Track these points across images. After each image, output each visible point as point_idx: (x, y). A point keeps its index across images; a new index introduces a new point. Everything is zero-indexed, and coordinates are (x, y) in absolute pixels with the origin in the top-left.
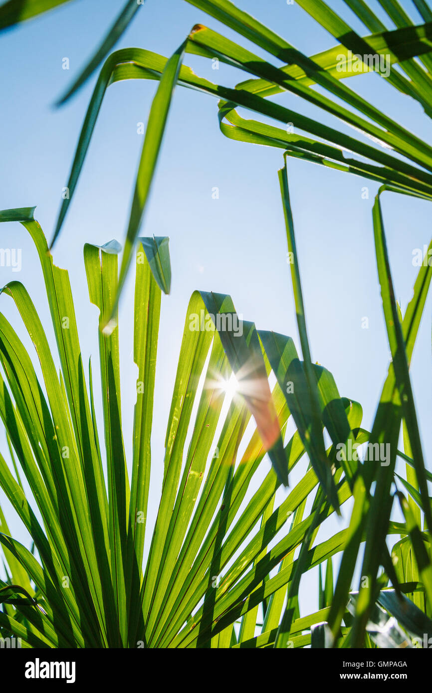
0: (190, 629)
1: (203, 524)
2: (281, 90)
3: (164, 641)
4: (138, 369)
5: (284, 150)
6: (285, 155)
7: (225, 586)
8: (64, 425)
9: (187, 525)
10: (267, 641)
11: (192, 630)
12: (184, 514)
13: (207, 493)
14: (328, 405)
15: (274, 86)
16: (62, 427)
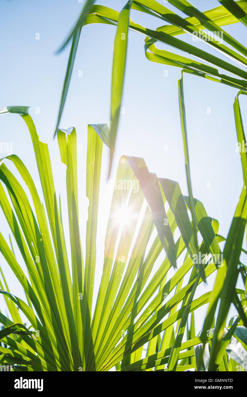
0: (119, 349)
1: (126, 289)
2: (184, 31)
3: (104, 355)
4: (89, 200)
5: (182, 69)
6: (182, 71)
7: (139, 324)
8: (46, 233)
9: (117, 289)
10: (163, 355)
11: (120, 349)
12: (115, 283)
13: (129, 271)
14: (201, 220)
15: (181, 29)
16: (45, 233)
